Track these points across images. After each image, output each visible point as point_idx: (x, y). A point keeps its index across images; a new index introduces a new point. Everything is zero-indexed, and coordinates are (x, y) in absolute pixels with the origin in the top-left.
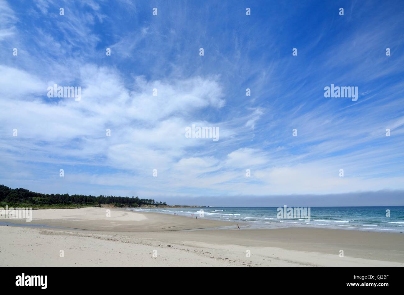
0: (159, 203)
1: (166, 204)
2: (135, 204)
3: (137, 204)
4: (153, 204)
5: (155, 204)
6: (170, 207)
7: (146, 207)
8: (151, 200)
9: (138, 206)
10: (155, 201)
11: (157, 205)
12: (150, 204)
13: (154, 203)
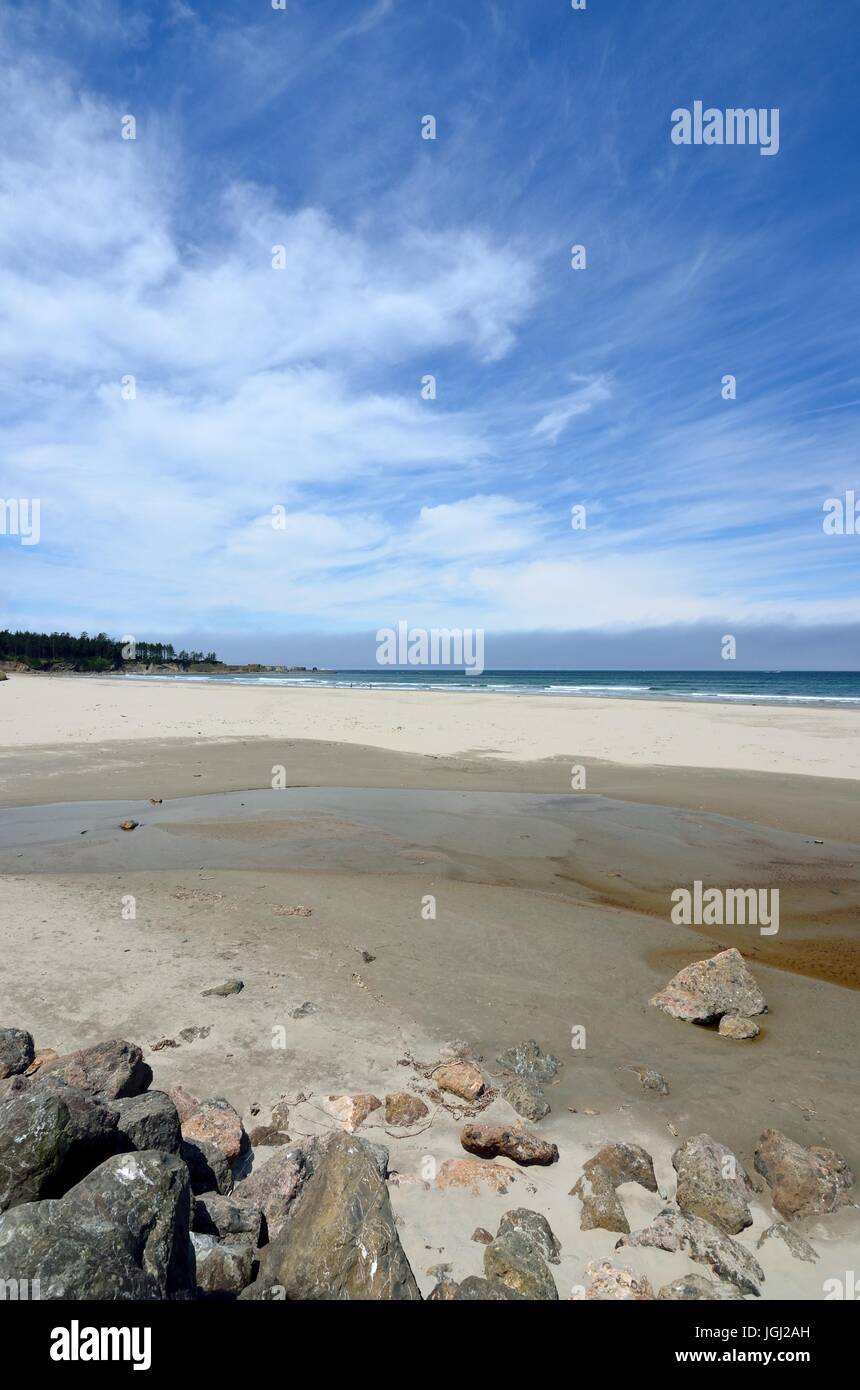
0: (190, 656)
1: (218, 659)
2: (99, 660)
3: (107, 662)
4: (170, 661)
5: (177, 662)
6: (234, 670)
7: (146, 672)
8: (159, 648)
9: (113, 666)
10: (177, 651)
11: (189, 664)
12: (159, 661)
13: (174, 658)
